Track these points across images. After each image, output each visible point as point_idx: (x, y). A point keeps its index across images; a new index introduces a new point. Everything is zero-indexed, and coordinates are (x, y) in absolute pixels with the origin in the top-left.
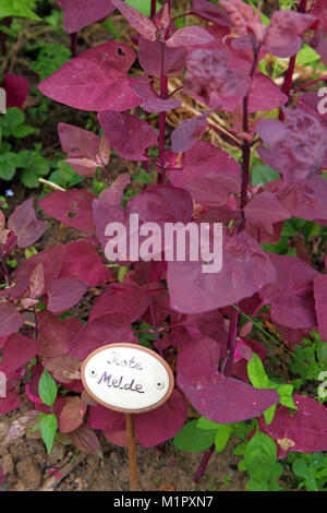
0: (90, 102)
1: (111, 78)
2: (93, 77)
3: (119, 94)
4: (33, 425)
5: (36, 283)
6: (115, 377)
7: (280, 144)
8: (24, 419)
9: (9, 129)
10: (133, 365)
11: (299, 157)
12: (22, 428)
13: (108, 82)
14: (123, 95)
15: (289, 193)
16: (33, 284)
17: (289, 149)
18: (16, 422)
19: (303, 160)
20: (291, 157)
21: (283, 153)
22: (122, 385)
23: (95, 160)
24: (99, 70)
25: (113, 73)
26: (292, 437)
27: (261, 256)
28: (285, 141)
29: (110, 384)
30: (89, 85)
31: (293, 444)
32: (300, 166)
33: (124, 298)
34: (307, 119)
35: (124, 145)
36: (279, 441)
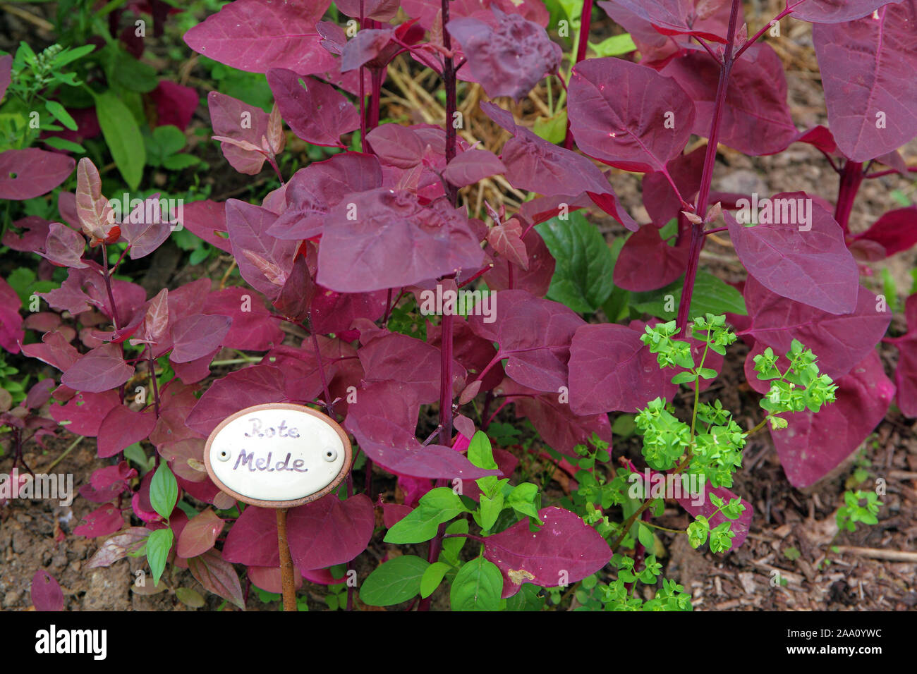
0: (258, 61)
1: (294, 30)
2: (265, 28)
3: (304, 54)
4: (137, 549)
5: (156, 318)
6: (260, 454)
7: (480, 47)
8: (124, 539)
9: (159, 157)
10: (285, 432)
11: (506, 68)
12: (119, 551)
13: (289, 36)
14: (309, 55)
15: (520, 156)
16: (151, 318)
17: (492, 55)
18: (110, 542)
19: (512, 71)
20: (496, 67)
21: (486, 61)
22: (272, 465)
23: (259, 143)
24: (277, 19)
25: (298, 23)
26: (533, 568)
27: (465, 234)
28: (487, 44)
29: (254, 466)
30: (261, 38)
31: (532, 577)
32: (507, 79)
33: (298, 369)
34: (527, 27)
35: (306, 122)
36: (511, 573)
